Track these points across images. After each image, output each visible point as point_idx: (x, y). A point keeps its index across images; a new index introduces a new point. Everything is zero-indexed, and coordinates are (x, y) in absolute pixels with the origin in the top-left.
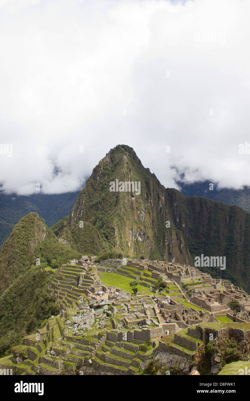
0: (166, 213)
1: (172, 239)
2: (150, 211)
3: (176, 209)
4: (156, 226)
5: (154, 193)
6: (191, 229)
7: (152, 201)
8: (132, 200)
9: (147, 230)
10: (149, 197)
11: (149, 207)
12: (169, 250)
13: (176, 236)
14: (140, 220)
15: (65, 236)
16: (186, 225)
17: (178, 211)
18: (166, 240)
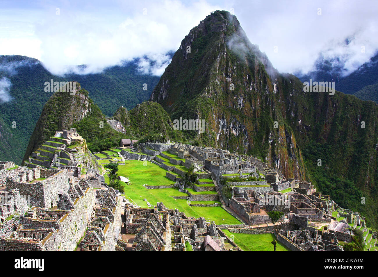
0: (272, 102)
1: (278, 136)
2: (251, 98)
3: (291, 101)
4: (258, 117)
5: (259, 75)
6: (310, 128)
7: (255, 85)
8: (226, 81)
9: (245, 121)
10: (251, 80)
11: (251, 92)
12: (273, 150)
13: (284, 132)
14: (236, 107)
15: (120, 117)
16: (303, 122)
17: (294, 103)
18: (270, 137)
